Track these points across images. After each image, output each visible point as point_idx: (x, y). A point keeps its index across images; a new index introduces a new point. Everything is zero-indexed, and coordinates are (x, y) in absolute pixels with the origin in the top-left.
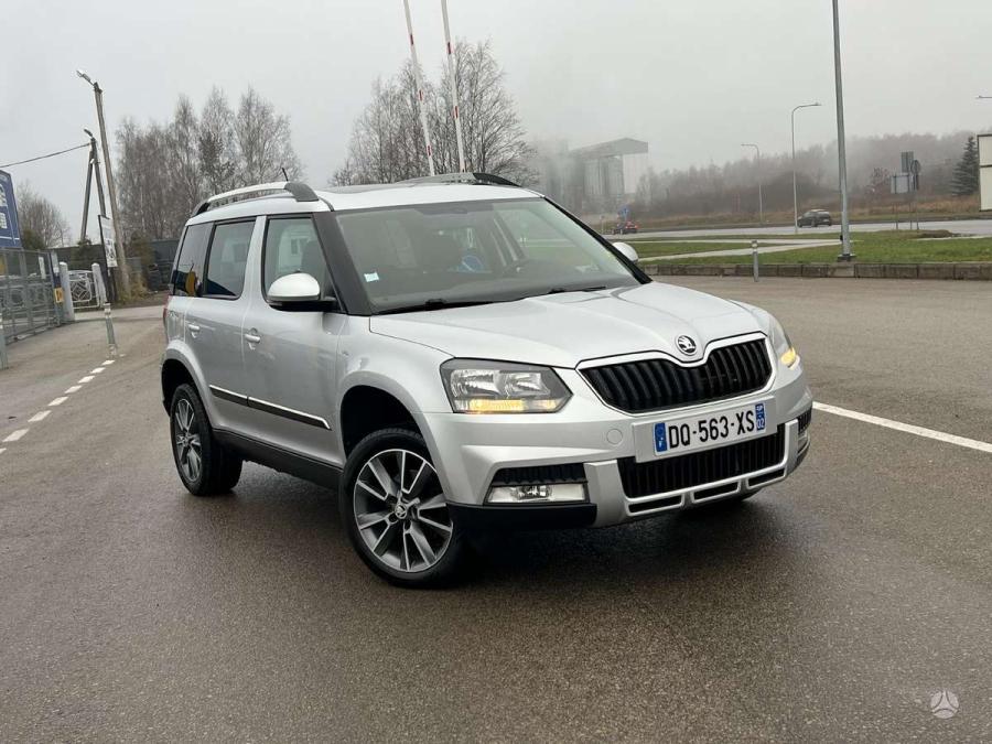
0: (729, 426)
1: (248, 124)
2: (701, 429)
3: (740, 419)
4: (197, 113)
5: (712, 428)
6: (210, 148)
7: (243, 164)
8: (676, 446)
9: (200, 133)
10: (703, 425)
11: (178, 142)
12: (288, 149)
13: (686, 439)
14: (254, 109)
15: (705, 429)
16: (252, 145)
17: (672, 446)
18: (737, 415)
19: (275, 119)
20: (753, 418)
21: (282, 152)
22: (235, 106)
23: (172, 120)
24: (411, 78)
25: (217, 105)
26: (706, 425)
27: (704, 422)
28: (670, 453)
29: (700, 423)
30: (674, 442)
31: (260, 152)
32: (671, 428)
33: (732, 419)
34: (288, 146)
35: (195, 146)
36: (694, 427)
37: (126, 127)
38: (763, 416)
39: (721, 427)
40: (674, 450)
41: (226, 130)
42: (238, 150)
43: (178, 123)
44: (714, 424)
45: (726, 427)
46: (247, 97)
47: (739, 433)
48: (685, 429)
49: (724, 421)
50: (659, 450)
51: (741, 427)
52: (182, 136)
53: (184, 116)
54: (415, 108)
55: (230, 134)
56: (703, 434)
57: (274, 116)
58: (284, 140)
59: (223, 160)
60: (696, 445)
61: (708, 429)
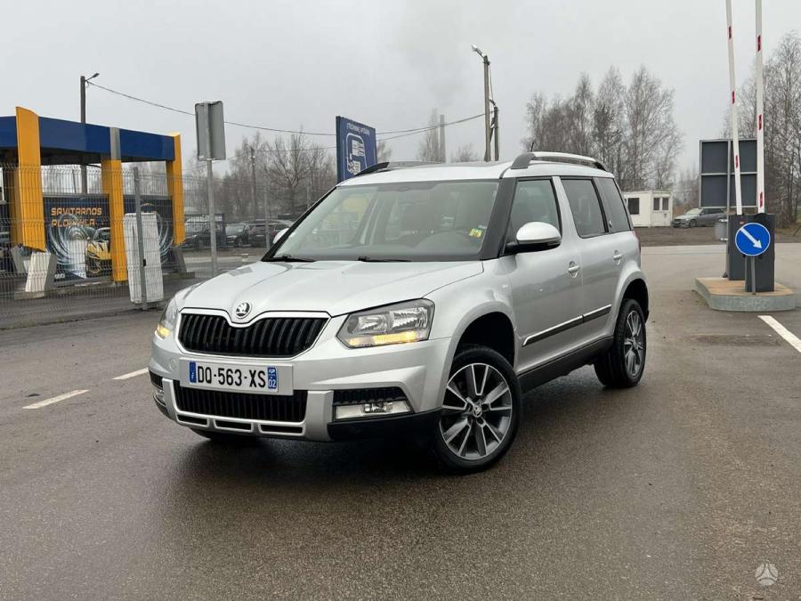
0: (242, 378)
1: (637, 98)
2: (220, 375)
3: (253, 376)
4: (595, 89)
5: (228, 376)
6: (603, 118)
7: (628, 133)
8: (202, 381)
9: (596, 106)
10: (221, 372)
11: (576, 113)
12: (669, 119)
13: (208, 379)
14: (643, 84)
15: (222, 374)
16: (638, 116)
17: (199, 381)
18: (250, 371)
19: (661, 93)
20: (265, 378)
21: (663, 121)
22: (627, 82)
23: (573, 94)
24: (788, 52)
25: (613, 82)
26: (224, 373)
27: (223, 369)
28: (197, 385)
29: (220, 369)
30: (201, 379)
31: (645, 121)
32: (199, 367)
33: (246, 373)
34: (669, 116)
35: (589, 116)
36: (215, 371)
37: (536, 100)
38: (274, 378)
39: (236, 376)
40: (200, 384)
41: (618, 102)
42: (626, 119)
43: (578, 96)
44: (229, 373)
45: (240, 378)
46: (638, 74)
47: (251, 386)
48: (208, 371)
49: (238, 373)
50: (191, 381)
51: (253, 382)
52: (579, 107)
53: (584, 91)
54: (789, 80)
55: (621, 106)
56: (221, 378)
57: (661, 91)
58: (666, 111)
59: (613, 128)
60: (215, 385)
61: (226, 375)
